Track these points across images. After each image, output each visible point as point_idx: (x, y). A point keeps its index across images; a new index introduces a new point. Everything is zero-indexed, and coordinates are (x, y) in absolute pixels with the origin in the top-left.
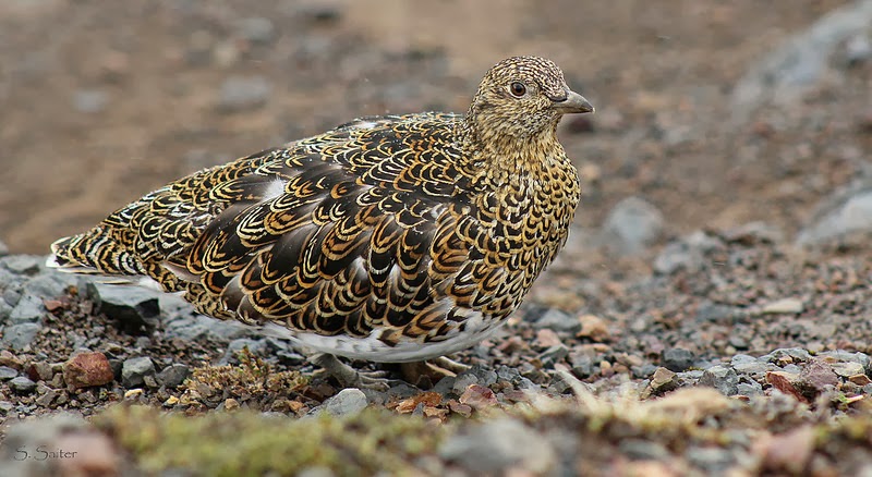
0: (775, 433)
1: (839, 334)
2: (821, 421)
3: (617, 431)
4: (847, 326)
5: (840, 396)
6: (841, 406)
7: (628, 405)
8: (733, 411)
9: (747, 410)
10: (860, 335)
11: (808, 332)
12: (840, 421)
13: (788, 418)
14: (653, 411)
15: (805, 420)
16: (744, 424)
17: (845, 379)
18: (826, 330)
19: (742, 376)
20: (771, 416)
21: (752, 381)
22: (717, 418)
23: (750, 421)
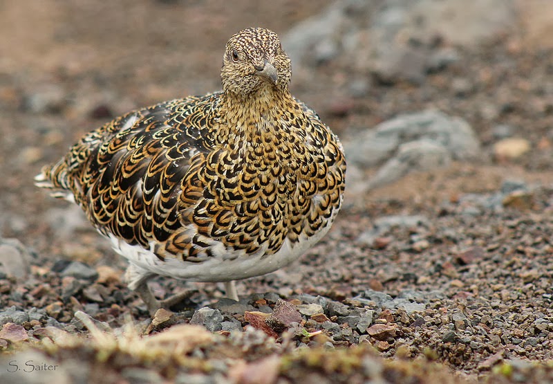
0: (249, 362)
1: (306, 281)
2: (286, 351)
3: (120, 361)
4: (311, 274)
5: (303, 331)
6: (304, 339)
7: (130, 339)
8: (216, 344)
9: (227, 343)
10: (321, 281)
11: (281, 280)
12: (303, 351)
13: (259, 349)
14: (151, 345)
15: (273, 351)
16: (224, 354)
17: (308, 317)
18: (295, 278)
19: (226, 315)
20: (246, 348)
21: (233, 319)
22: (203, 350)
23: (230, 352)
